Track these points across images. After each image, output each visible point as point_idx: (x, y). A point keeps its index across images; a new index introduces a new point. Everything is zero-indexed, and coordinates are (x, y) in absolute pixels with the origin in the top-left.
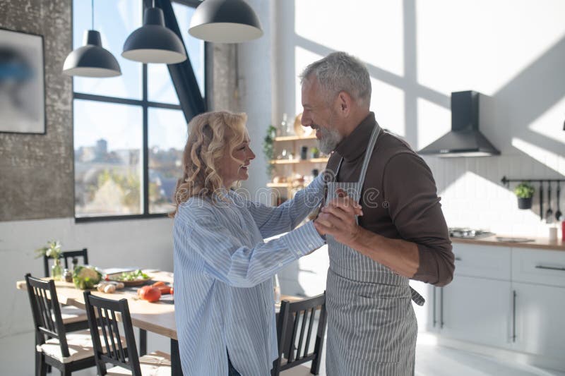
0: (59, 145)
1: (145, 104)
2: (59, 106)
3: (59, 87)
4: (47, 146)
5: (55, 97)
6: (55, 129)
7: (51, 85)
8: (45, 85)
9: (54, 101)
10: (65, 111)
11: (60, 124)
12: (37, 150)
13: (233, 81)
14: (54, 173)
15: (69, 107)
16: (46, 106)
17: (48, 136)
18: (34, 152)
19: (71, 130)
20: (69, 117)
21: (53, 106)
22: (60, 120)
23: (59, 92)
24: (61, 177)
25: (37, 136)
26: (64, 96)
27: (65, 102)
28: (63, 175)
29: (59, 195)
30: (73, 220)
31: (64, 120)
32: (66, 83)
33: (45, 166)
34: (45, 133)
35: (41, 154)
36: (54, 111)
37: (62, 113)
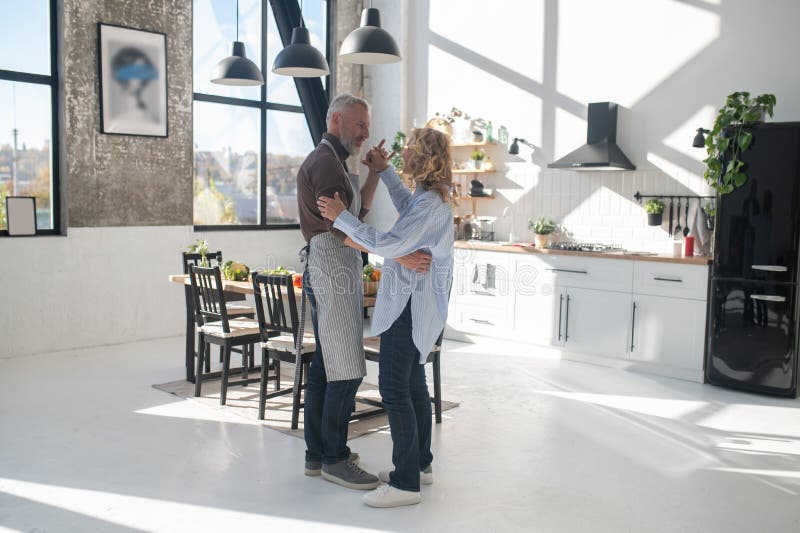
0: (180, 149)
1: (264, 105)
2: (180, 107)
3: (180, 87)
4: (168, 149)
5: (176, 98)
6: (176, 132)
7: (172, 86)
8: (167, 87)
9: (175, 102)
10: (185, 113)
11: (181, 127)
12: (159, 154)
13: (358, 80)
14: (174, 179)
15: (189, 109)
16: (167, 107)
17: (170, 139)
18: (156, 155)
19: (191, 133)
20: (188, 119)
21: (174, 108)
22: (181, 122)
23: (180, 93)
24: (181, 182)
25: (159, 139)
26: (185, 97)
27: (185, 104)
28: (183, 180)
29: (179, 202)
30: (192, 228)
31: (184, 122)
32: (187, 84)
33: (166, 171)
34: (167, 136)
35: (163, 157)
36: (175, 113)
37: (182, 115)
